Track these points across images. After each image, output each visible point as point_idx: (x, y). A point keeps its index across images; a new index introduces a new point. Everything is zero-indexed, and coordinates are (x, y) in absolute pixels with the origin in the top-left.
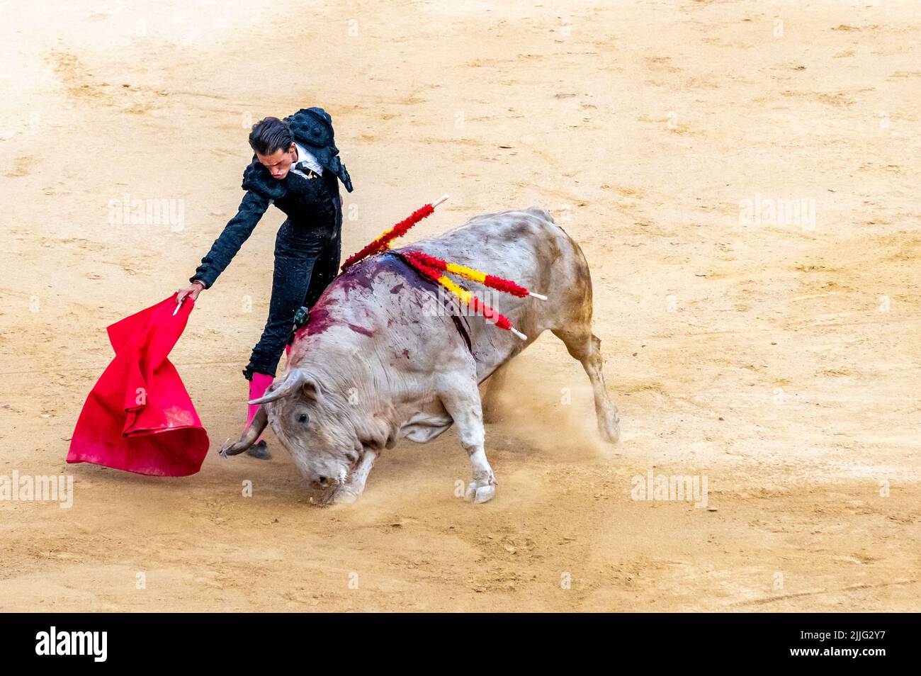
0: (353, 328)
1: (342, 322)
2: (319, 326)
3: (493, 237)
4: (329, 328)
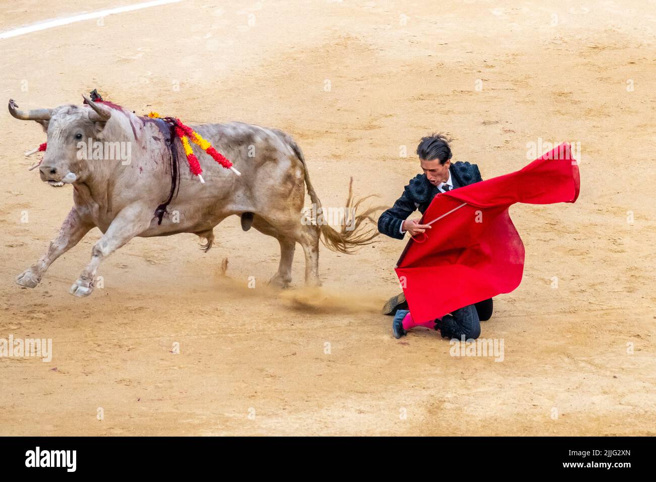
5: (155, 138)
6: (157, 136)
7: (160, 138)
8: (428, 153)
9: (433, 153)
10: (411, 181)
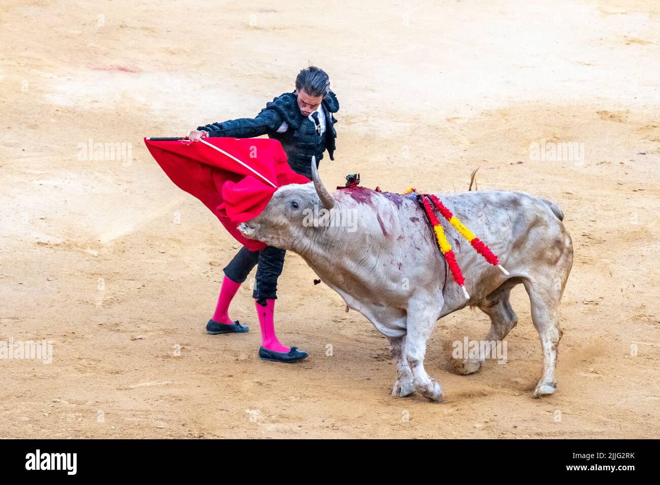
0: (379, 218)
1: (375, 208)
2: (361, 197)
3: (491, 203)
4: (365, 204)
5: (413, 220)
6: (414, 215)
7: (418, 217)
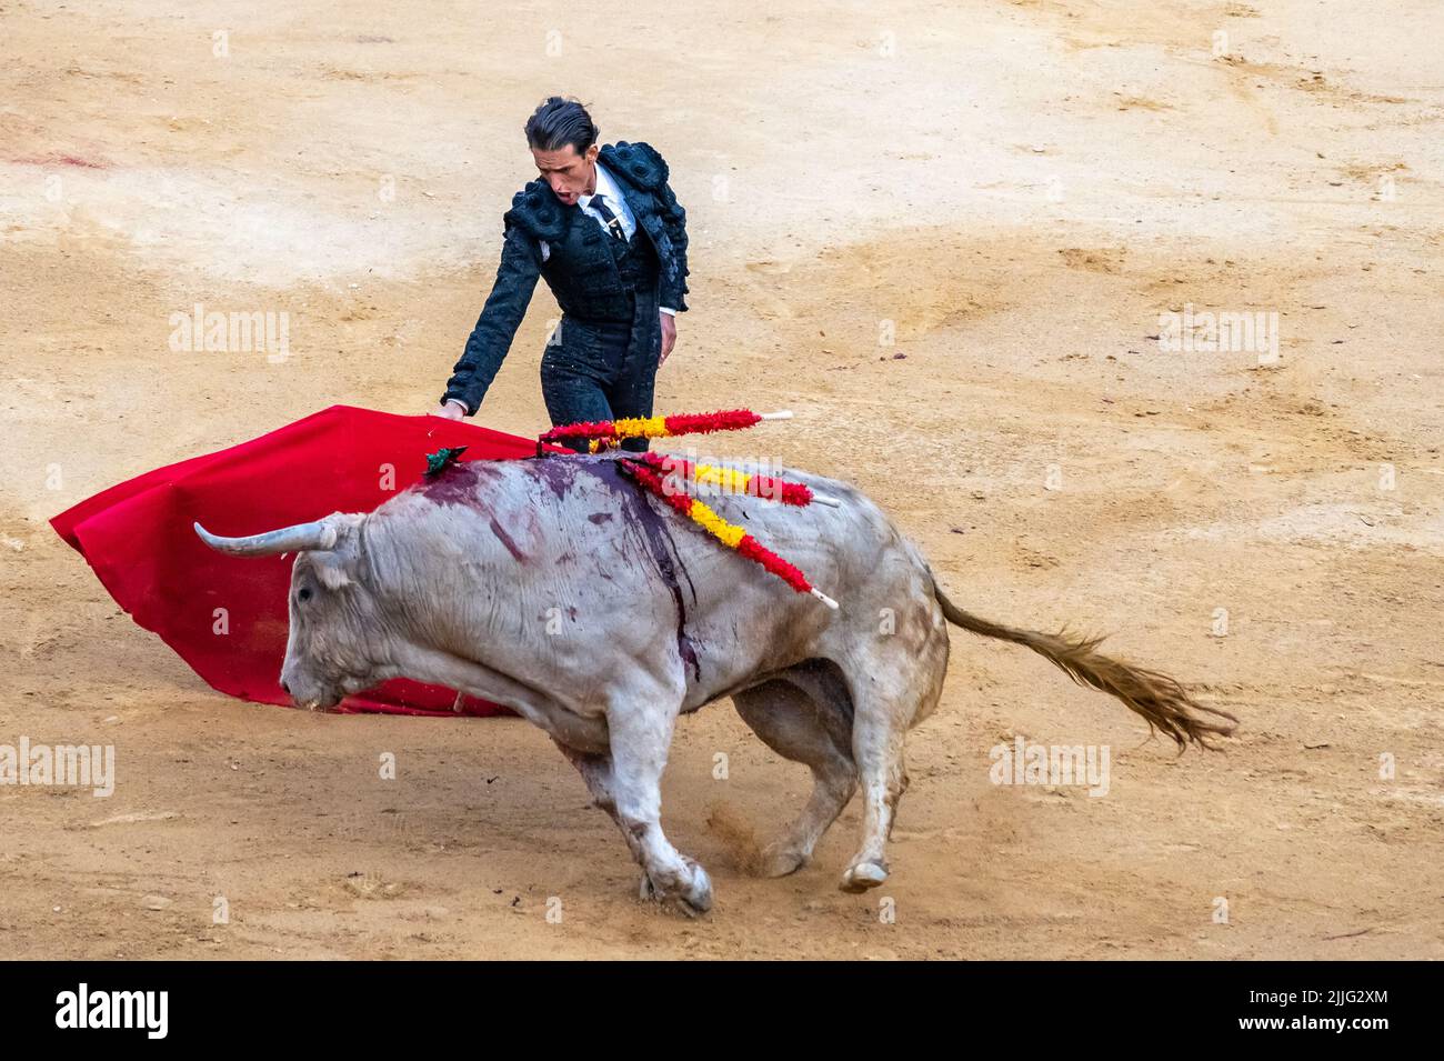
0: (497, 529)
1: (485, 510)
2: (449, 493)
5: (597, 518)
6: (600, 509)
7: (610, 512)
8: (551, 135)
9: (560, 134)
10: (517, 200)
